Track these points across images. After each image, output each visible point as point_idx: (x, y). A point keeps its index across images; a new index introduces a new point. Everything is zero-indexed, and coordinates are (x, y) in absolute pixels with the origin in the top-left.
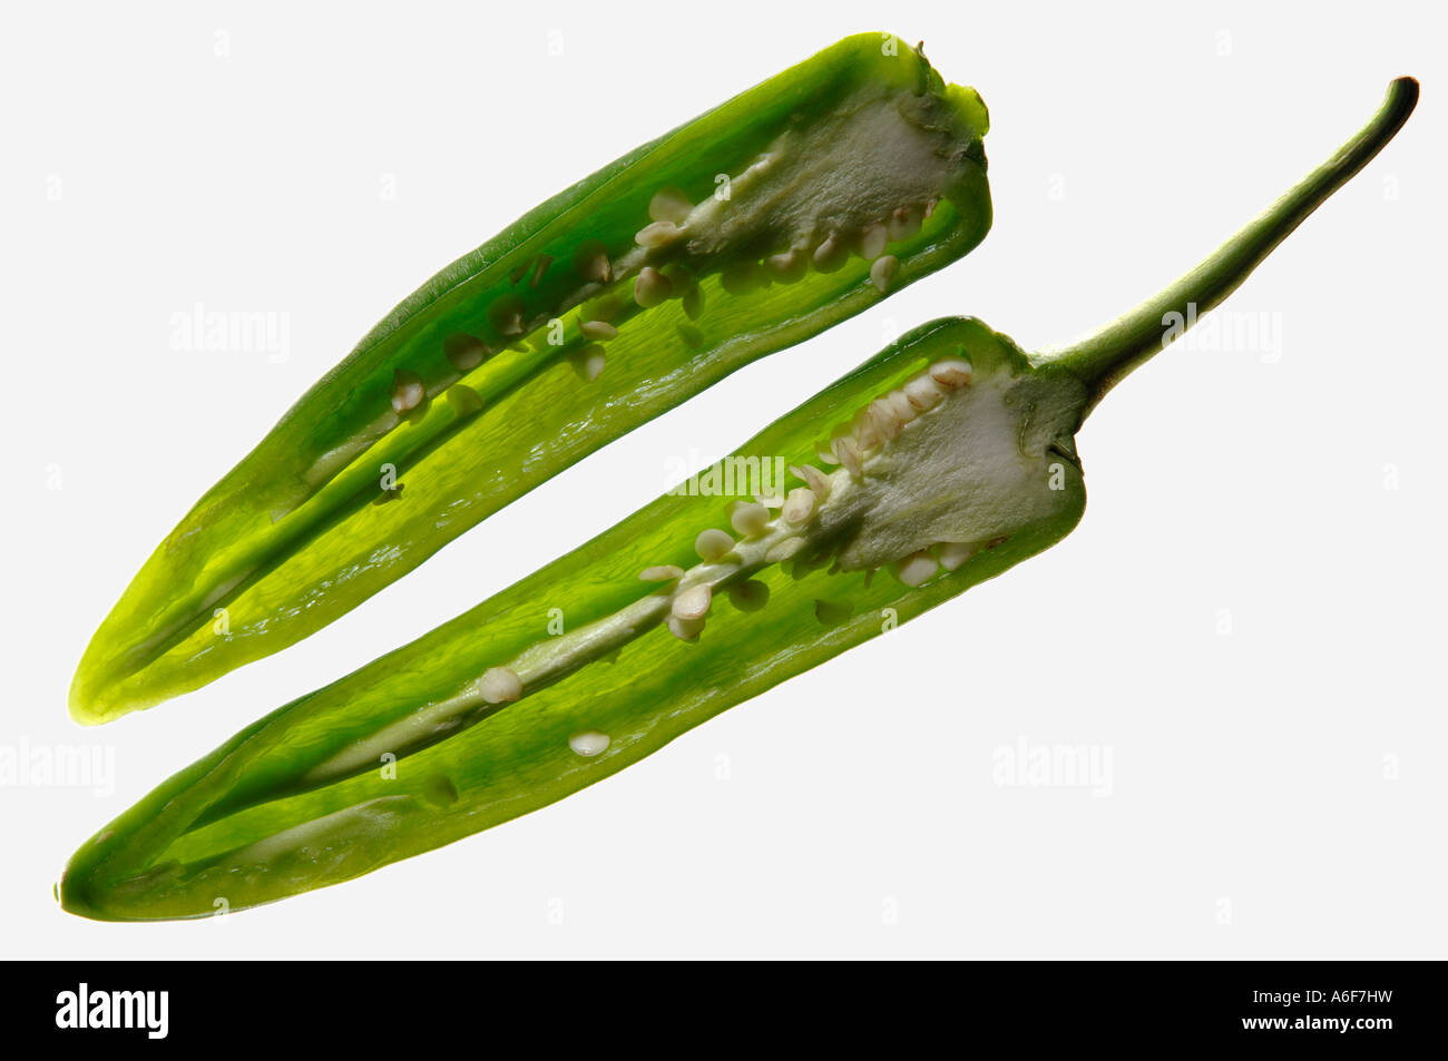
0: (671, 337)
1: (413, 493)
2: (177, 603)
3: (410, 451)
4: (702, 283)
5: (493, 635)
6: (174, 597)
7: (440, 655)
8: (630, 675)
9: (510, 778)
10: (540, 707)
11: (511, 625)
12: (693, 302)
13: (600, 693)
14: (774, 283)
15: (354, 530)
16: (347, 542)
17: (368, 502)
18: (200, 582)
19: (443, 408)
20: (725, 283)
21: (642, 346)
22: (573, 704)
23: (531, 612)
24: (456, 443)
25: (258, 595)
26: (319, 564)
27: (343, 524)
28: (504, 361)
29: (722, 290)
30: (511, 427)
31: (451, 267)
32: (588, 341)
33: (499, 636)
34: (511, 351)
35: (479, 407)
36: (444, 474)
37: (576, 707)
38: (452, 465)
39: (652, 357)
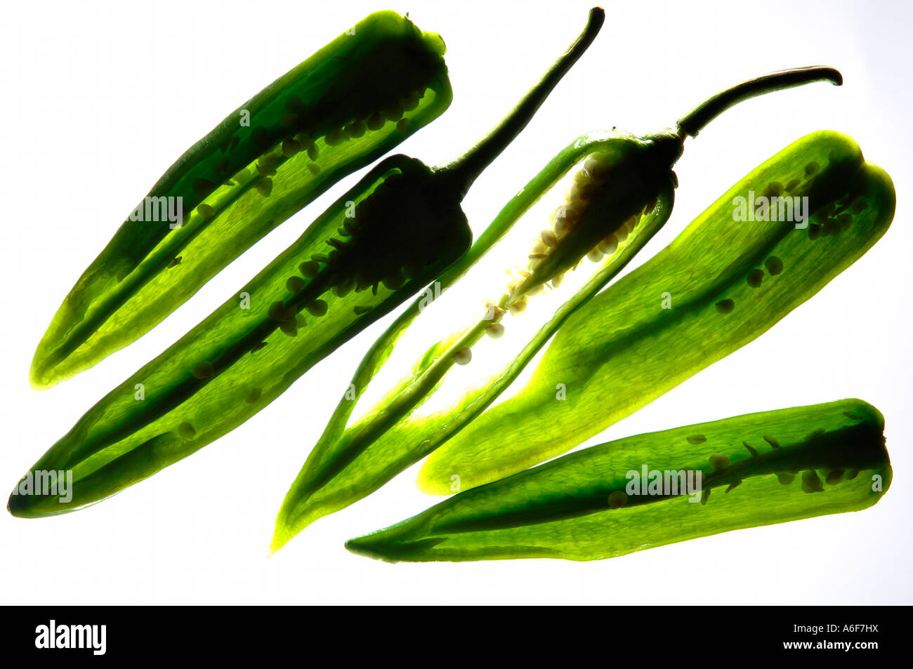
0: (305, 170)
1: (187, 261)
2: (77, 326)
3: (182, 240)
4: (316, 142)
5: (199, 349)
6: (74, 323)
7: (174, 362)
8: (272, 361)
9: (220, 419)
10: (230, 383)
11: (207, 342)
12: (313, 153)
13: (258, 371)
14: (351, 139)
15: (160, 282)
16: (157, 288)
17: (165, 268)
18: (88, 314)
19: (196, 217)
20: (327, 141)
21: (292, 176)
22: (246, 379)
23: (216, 335)
24: (206, 233)
25: (116, 319)
26: (145, 300)
27: (154, 279)
28: (223, 191)
29: (327, 145)
30: (232, 224)
31: (192, 148)
32: (263, 177)
33: (202, 349)
34: (226, 186)
35: (213, 214)
36: (201, 250)
37: (247, 380)
38: (205, 245)
39: (297, 181)
